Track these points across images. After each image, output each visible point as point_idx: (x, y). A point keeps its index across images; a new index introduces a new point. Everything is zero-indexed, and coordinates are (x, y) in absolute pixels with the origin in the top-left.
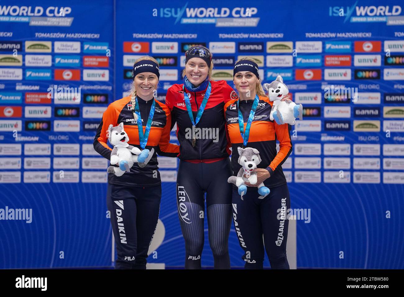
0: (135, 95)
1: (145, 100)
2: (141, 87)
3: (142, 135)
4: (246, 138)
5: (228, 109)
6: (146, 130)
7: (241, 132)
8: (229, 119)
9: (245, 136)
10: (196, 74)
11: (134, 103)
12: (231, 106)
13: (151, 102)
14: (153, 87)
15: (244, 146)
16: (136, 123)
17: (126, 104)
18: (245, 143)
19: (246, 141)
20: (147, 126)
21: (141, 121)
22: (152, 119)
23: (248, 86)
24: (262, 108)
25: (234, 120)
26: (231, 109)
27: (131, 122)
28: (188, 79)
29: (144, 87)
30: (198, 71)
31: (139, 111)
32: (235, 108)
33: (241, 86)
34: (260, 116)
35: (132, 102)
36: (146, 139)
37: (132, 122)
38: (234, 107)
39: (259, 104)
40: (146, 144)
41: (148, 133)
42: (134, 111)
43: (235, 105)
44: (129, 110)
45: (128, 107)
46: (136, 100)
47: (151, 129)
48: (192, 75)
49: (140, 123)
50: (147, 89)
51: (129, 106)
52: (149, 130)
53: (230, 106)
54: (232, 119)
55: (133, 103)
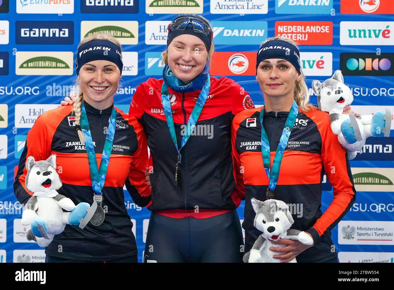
0: (81, 100)
1: (98, 109)
2: (91, 87)
3: (95, 170)
4: (274, 177)
5: (242, 126)
6: (103, 160)
7: (266, 166)
8: (243, 144)
9: (272, 174)
10: (187, 63)
11: (78, 115)
12: (247, 121)
13: (108, 112)
14: (112, 85)
15: (269, 190)
16: (83, 148)
17: (65, 116)
18: (272, 186)
19: (273, 182)
20: (104, 154)
21: (92, 144)
22: (112, 140)
23: (281, 84)
24: (302, 128)
25: (252, 146)
26: (247, 127)
27: (74, 147)
28: (170, 71)
29: (96, 87)
30: (190, 58)
31: (89, 128)
32: (254, 125)
33: (269, 85)
34: (297, 143)
35: (74, 112)
36: (103, 177)
37: (76, 148)
38: (253, 122)
39: (297, 120)
40: (103, 184)
41: (107, 165)
42: (79, 127)
43: (255, 119)
44: (70, 125)
45: (69, 120)
46: (81, 110)
47: (111, 158)
48: (178, 64)
49: (91, 149)
50: (100, 89)
51: (70, 118)
52: (107, 160)
53: (245, 121)
54: (249, 143)
55: (76, 114)
